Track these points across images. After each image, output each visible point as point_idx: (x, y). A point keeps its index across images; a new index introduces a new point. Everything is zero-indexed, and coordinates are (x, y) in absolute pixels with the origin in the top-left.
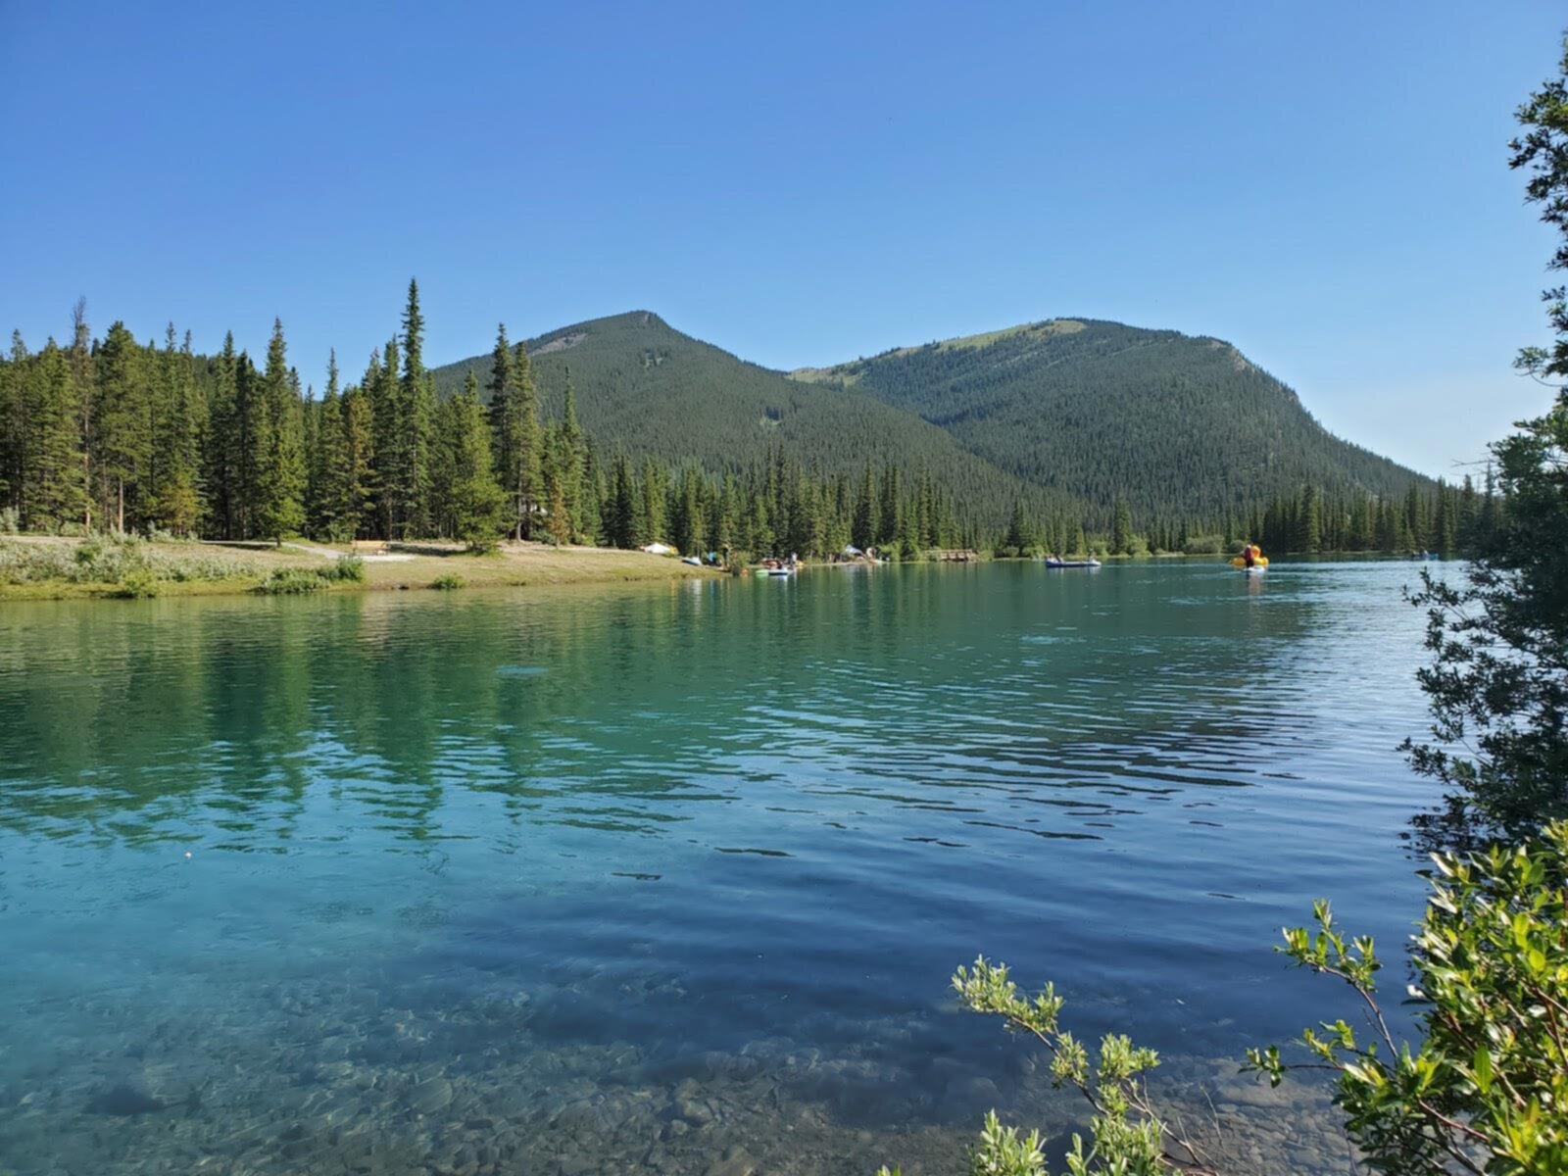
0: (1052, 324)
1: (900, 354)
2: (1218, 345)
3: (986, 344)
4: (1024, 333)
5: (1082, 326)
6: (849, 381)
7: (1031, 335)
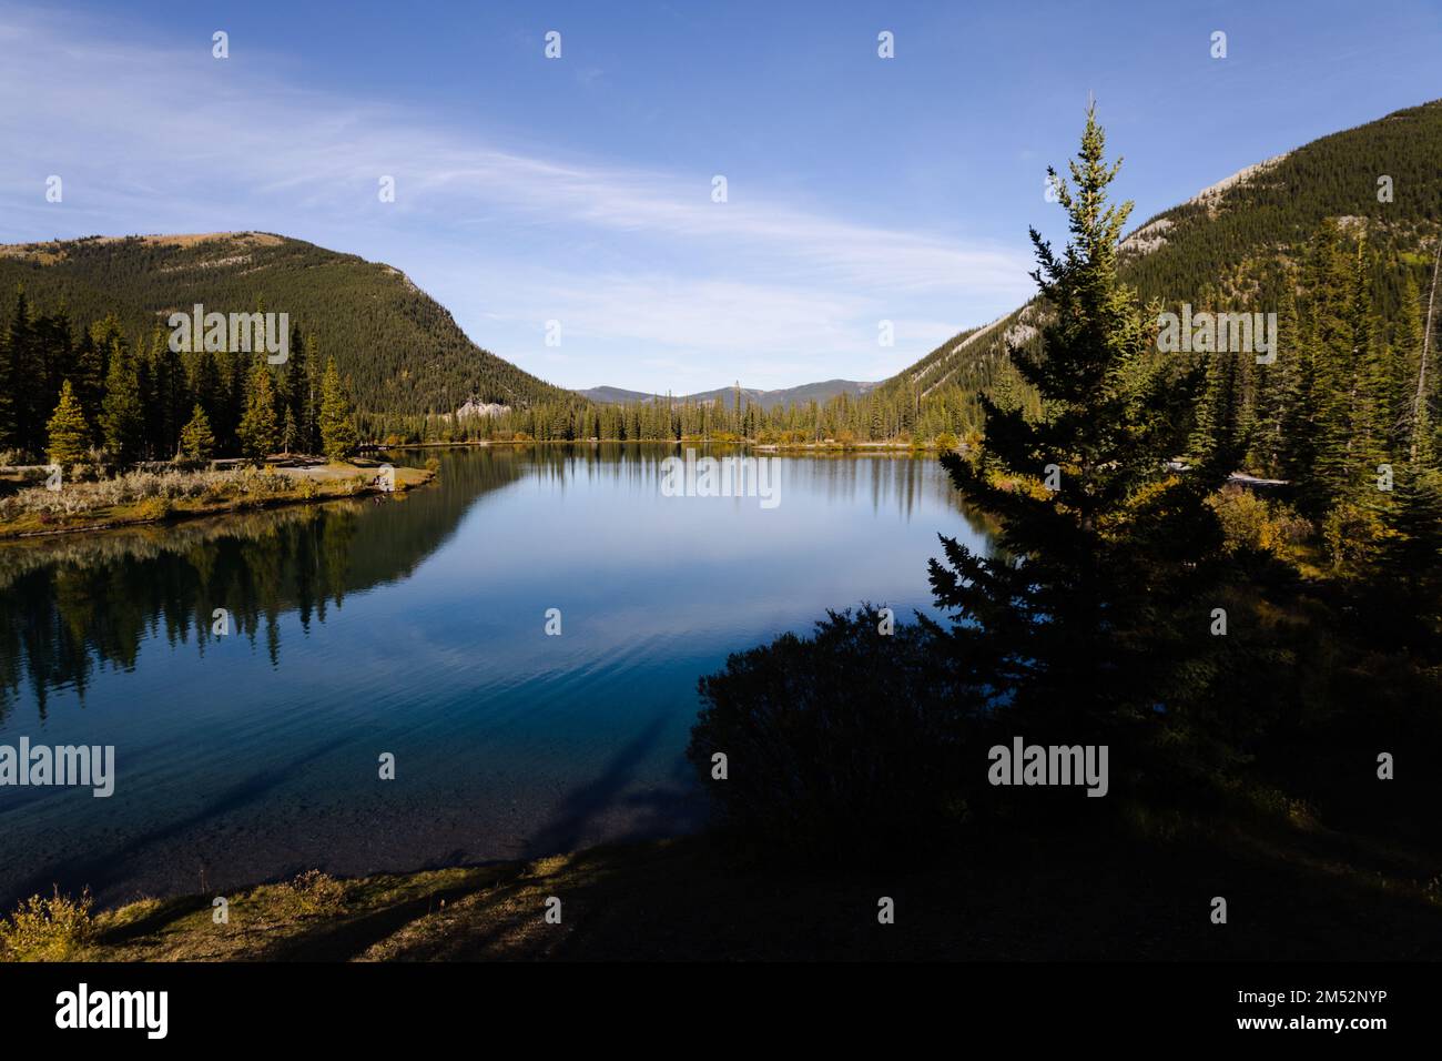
0: (252, 236)
1: (101, 241)
2: (394, 272)
3: (191, 244)
4: (227, 240)
5: (279, 242)
6: (46, 259)
7: (234, 243)
